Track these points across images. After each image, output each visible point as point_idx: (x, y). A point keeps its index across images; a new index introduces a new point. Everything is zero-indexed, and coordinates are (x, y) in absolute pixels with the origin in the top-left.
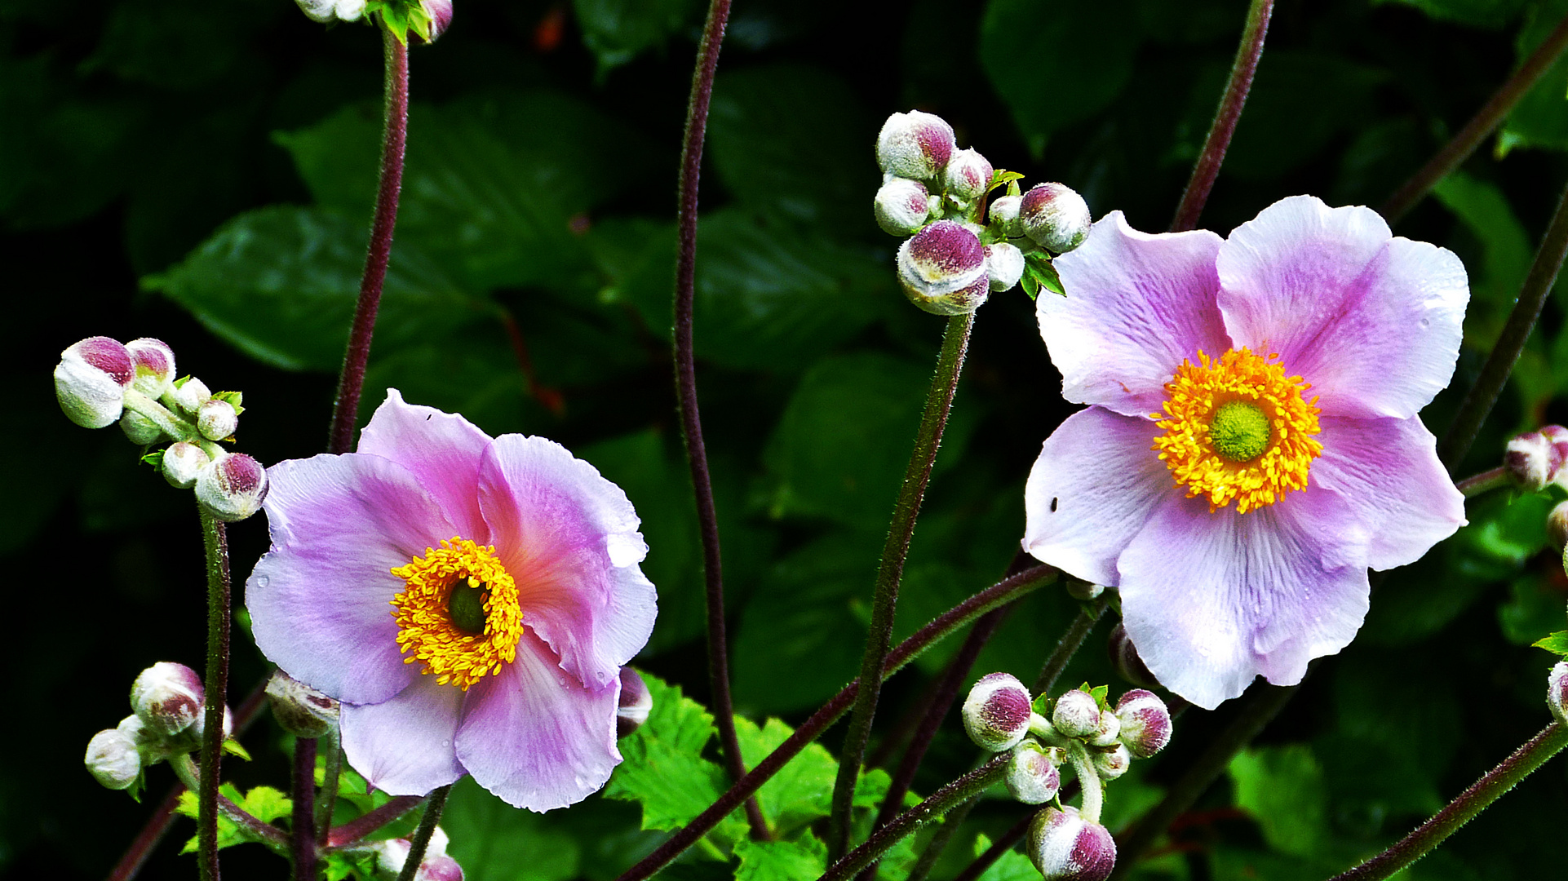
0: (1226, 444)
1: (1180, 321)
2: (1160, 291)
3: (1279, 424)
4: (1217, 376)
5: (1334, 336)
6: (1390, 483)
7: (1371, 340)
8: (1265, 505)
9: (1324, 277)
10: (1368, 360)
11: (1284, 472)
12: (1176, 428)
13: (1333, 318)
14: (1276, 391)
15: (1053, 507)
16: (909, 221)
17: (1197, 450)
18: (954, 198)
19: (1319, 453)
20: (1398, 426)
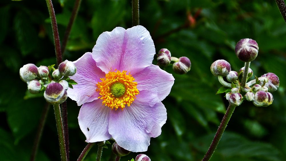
0: (117, 94)
1: (91, 75)
2: (84, 71)
3: (125, 83)
4: (107, 81)
5: (124, 58)
6: (154, 81)
7: (133, 54)
8: (133, 102)
9: (116, 47)
10: (135, 58)
11: (133, 92)
12: (105, 97)
13: (122, 54)
14: (121, 77)
15: (88, 130)
16: (38, 89)
17: (112, 99)
18: (44, 78)
19: (137, 84)
20: (149, 68)
